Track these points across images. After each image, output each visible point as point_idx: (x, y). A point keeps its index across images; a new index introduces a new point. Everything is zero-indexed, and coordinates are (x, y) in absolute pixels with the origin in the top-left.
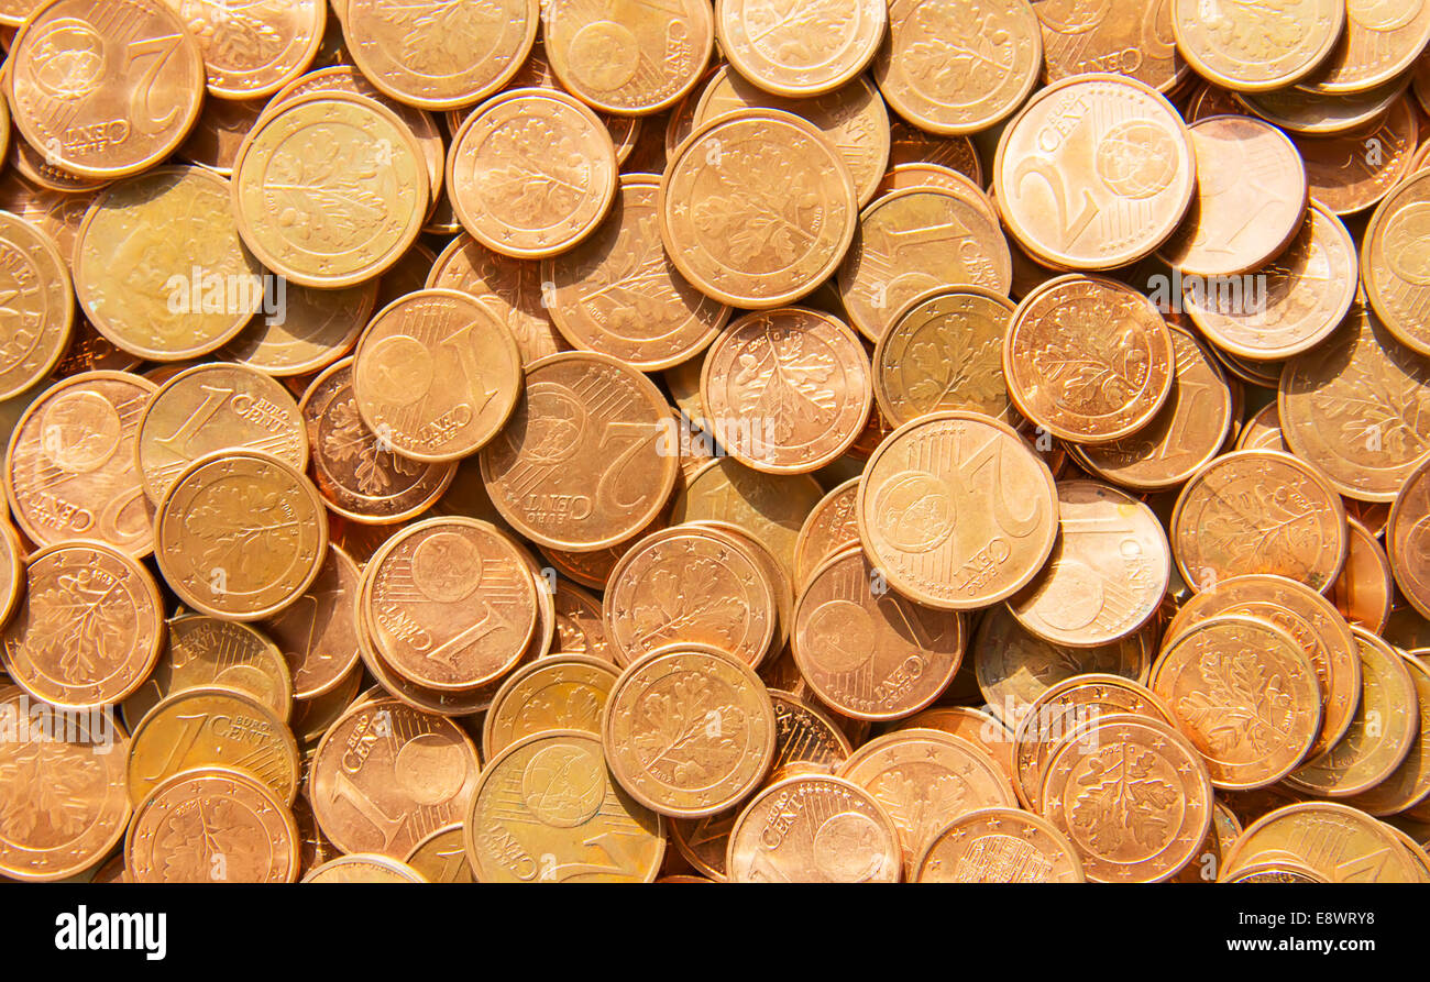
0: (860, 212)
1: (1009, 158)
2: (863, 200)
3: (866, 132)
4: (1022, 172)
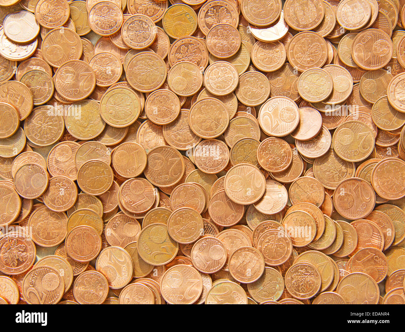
0: (230, 121)
1: (262, 112)
2: (231, 118)
3: (233, 104)
4: (264, 115)
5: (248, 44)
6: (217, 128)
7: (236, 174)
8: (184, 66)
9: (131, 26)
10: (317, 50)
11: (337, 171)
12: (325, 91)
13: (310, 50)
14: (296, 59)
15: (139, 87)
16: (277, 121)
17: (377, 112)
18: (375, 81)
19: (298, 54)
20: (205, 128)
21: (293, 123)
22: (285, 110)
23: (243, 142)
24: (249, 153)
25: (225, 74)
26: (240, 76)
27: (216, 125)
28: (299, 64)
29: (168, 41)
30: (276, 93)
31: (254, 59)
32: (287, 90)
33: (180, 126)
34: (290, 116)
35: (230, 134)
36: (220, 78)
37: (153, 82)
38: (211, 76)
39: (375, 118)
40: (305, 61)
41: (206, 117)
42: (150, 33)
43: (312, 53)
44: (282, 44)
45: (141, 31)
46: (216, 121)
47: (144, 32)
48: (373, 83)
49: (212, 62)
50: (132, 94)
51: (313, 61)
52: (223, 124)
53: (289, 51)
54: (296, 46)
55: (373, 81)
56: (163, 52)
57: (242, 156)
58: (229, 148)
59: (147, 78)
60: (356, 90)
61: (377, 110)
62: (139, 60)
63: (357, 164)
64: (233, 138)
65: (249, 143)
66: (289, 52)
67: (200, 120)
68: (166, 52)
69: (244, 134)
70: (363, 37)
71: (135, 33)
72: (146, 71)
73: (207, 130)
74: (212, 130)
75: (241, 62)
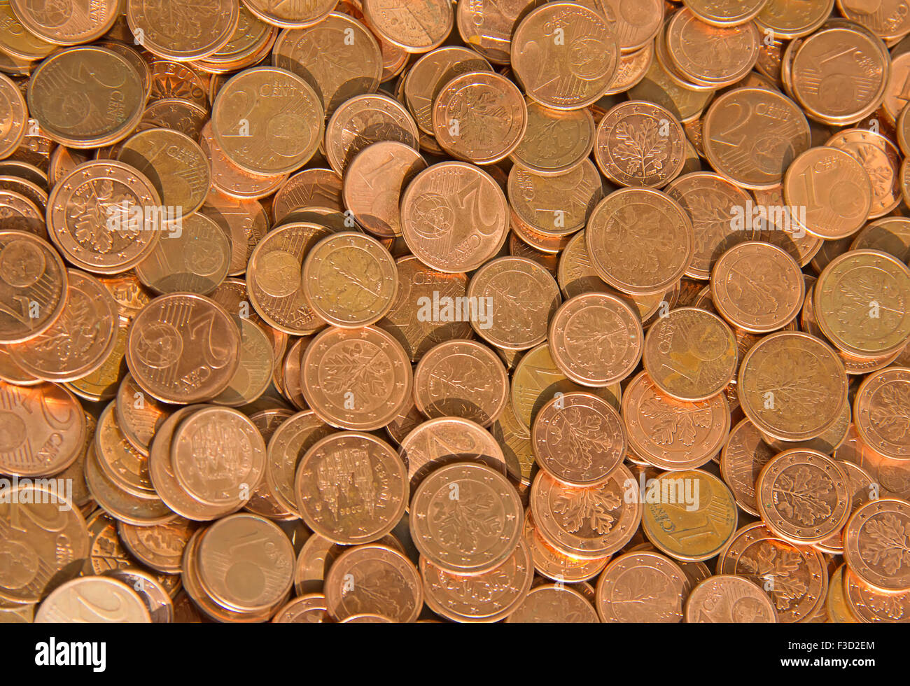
5: (511, 428)
6: (622, 211)
7: (585, 82)
8: (691, 387)
9: (825, 513)
10: (332, 375)
11: (321, 57)
12: (327, 258)
13: (350, 380)
14: (390, 363)
15: (817, 348)
16: (462, 203)
17: (194, 185)
18: (186, 270)
19: (383, 375)
20: (652, 213)
21: (421, 188)
22: (438, 231)
23: (558, 163)
24: (544, 134)
25: (585, 349)
26: (546, 340)
27: (623, 219)
28: (384, 349)
29: (727, 465)
30: (452, 285)
31: (501, 379)
32: (421, 290)
33: (715, 234)
34: (426, 210)
35: (589, 196)
36: (600, 340)
37: (777, 355)
38: (621, 349)
39: (203, 169)
40: (367, 352)
41: (649, 243)
42: (775, 487)
43: (347, 369)
44: (421, 408)
45: (799, 495)
46: (622, 227)
47: (792, 494)
48: (192, 265)
49: (615, 389)
50: (836, 332)
51: (346, 350)
52: (605, 219)
53: (406, 387)
54: (387, 396)
55: (193, 269)
56: (740, 441)
57: (565, 131)
58: (592, 157)
59: (793, 369)
60: (238, 260)
61: (193, 190)
62: (808, 418)
63: (268, 61)
64: (581, 183)
65: (542, 157)
66: (406, 382)
67: (664, 238)
68: (734, 438)
69: (551, 189)
70: (205, 385)
71: (814, 492)
72: (793, 386)
73: (648, 209)
74: (636, 208)
75: (537, 377)
